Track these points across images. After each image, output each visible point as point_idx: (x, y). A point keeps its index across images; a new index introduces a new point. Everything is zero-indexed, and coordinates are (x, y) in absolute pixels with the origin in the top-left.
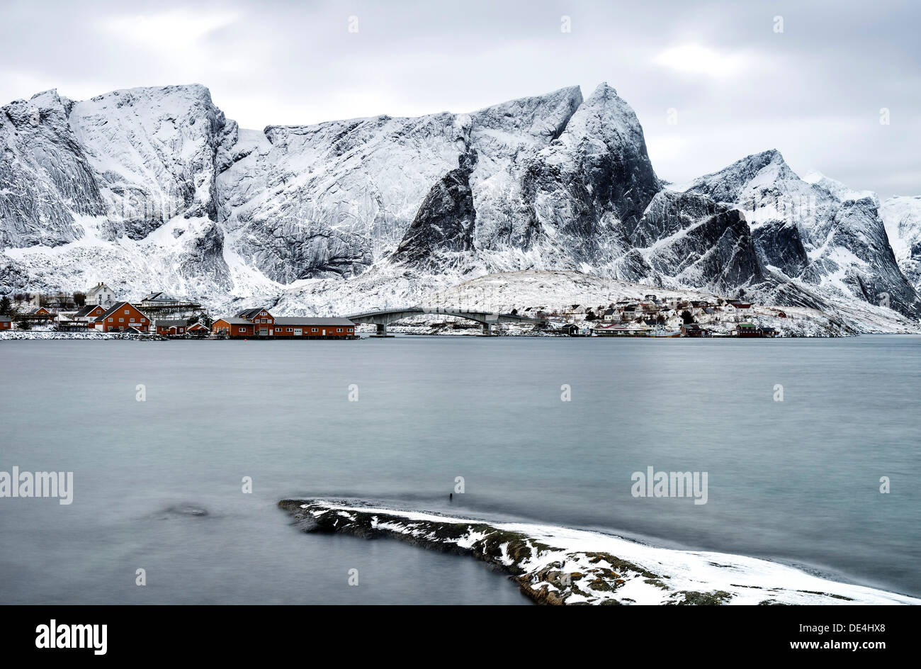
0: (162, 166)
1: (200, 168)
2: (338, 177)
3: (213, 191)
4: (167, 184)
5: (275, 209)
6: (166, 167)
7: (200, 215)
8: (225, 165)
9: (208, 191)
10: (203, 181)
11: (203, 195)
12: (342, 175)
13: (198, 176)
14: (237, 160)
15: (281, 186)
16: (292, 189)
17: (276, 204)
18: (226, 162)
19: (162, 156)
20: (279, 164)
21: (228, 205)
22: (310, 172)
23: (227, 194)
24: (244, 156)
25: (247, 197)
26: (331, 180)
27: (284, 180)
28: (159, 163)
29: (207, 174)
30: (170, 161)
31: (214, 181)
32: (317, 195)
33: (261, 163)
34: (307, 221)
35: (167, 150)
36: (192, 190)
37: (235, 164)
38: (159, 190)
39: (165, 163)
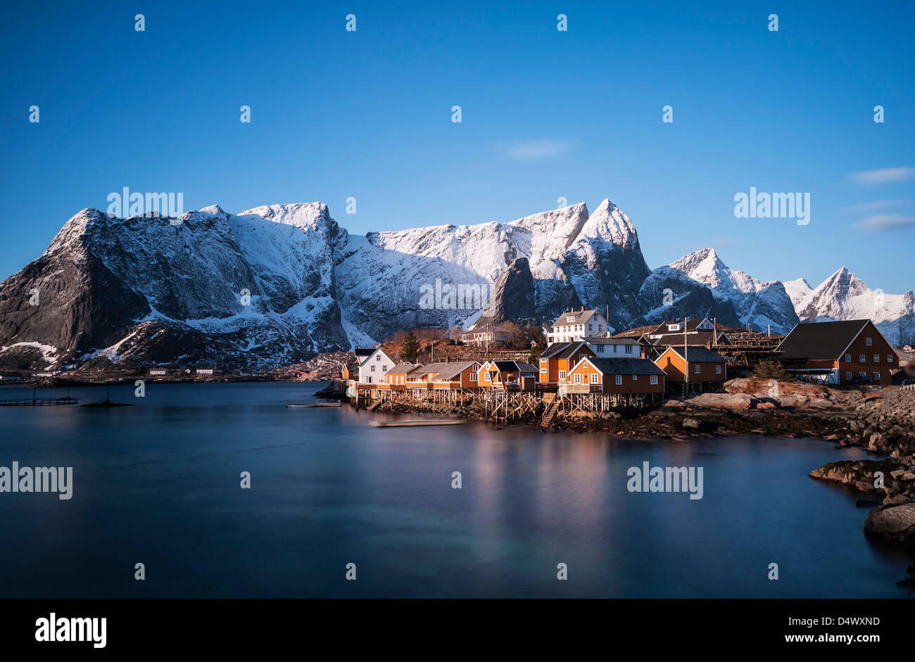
0: (297, 260)
1: (323, 261)
2: (421, 268)
3: (333, 278)
4: (301, 273)
5: (377, 290)
6: (299, 260)
7: (325, 295)
8: (339, 260)
9: (329, 277)
10: (326, 270)
11: (326, 280)
12: (424, 266)
13: (323, 267)
14: (347, 256)
15: (381, 275)
16: (389, 277)
17: (378, 288)
18: (340, 258)
19: (296, 253)
20: (378, 260)
21: (342, 288)
22: (401, 264)
23: (341, 281)
24: (352, 253)
25: (356, 283)
26: (416, 270)
27: (382, 270)
28: (294, 258)
29: (328, 266)
30: (302, 256)
31: (333, 271)
32: (406, 281)
33: (365, 258)
34: (400, 299)
35: (299, 249)
36: (318, 277)
37: (346, 259)
38: (295, 277)
39: (299, 258)
